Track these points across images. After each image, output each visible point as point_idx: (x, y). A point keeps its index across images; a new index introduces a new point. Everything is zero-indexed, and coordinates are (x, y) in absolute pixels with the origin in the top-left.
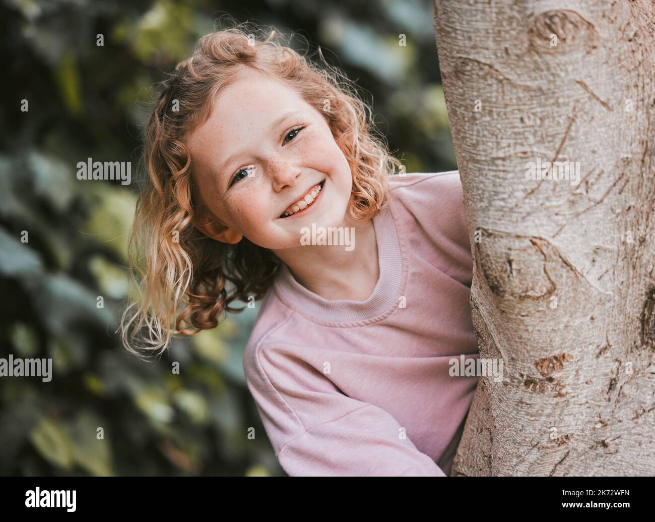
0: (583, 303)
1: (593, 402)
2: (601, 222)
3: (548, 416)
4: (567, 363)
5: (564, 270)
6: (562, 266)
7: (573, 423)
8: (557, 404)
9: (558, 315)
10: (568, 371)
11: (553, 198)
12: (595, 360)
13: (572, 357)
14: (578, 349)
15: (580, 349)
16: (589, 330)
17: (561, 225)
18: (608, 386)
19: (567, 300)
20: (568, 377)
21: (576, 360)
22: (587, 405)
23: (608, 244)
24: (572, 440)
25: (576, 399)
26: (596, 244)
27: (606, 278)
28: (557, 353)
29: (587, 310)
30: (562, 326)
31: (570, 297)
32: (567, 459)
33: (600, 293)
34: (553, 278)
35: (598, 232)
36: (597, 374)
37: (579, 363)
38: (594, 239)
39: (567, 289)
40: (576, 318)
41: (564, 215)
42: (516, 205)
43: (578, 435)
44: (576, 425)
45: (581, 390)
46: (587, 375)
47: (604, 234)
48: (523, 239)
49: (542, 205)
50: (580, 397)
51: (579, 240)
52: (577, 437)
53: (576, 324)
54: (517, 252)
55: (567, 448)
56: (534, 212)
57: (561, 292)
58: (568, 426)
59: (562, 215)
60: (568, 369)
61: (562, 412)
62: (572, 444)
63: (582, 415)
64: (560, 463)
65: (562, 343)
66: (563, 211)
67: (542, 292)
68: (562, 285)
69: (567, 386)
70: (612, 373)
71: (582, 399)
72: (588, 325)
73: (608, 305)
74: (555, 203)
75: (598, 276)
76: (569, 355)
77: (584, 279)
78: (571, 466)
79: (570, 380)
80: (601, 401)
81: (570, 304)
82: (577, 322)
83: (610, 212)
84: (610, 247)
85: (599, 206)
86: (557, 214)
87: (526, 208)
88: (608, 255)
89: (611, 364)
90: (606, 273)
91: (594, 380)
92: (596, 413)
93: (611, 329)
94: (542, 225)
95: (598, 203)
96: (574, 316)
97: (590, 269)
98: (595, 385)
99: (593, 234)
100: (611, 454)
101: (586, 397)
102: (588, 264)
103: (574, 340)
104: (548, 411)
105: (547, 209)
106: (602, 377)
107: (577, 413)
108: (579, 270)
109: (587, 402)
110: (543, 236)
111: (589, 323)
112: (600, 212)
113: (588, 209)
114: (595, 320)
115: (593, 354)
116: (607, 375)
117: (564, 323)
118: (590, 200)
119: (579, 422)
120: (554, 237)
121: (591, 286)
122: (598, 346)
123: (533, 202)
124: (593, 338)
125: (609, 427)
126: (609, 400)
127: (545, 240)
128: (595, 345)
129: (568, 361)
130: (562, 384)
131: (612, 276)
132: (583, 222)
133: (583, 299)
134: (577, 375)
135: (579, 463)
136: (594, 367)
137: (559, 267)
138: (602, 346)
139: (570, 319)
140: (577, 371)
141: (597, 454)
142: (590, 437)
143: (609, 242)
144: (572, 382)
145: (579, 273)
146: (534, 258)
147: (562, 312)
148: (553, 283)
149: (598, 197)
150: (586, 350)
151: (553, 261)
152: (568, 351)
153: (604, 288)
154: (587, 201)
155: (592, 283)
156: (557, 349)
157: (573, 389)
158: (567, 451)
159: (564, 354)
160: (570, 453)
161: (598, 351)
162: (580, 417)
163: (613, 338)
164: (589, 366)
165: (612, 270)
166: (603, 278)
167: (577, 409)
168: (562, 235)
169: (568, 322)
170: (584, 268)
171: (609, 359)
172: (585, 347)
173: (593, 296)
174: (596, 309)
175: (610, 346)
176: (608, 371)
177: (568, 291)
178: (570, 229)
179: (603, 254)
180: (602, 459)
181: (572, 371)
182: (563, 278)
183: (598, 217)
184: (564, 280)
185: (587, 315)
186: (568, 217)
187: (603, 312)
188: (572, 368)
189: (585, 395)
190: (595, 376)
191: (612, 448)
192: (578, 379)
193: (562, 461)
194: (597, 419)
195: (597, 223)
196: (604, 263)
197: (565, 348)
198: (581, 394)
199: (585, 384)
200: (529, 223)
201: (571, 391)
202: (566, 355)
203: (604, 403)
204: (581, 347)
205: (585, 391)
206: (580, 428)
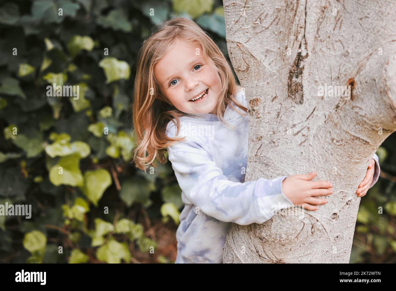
0: (262, 75)
1: (271, 122)
2: (269, 38)
3: (255, 127)
4: (259, 103)
5: (252, 59)
6: (251, 57)
7: (264, 131)
8: (257, 121)
9: (252, 80)
10: (260, 107)
11: (245, 25)
12: (271, 103)
13: (261, 100)
14: (263, 97)
15: (264, 97)
16: (267, 88)
17: (249, 38)
18: (277, 116)
19: (255, 73)
20: (260, 109)
21: (263, 102)
22: (269, 123)
23: (273, 48)
24: (263, 139)
25: (264, 120)
26: (267, 48)
27: (272, 64)
28: (255, 98)
29: (265, 78)
30: (255, 85)
31: (256, 72)
32: (261, 147)
33: (270, 71)
34: (247, 62)
35: (267, 43)
36: (273, 110)
37: (265, 103)
38: (266, 46)
39: (254, 68)
40: (260, 82)
41: (250, 33)
42: (232, 28)
43: (265, 137)
44: (265, 132)
45: (266, 116)
46: (268, 109)
47: (270, 44)
48: (234, 43)
49: (241, 28)
50: (266, 119)
51: (258, 45)
52: (265, 138)
53: (261, 85)
54: (233, 49)
55: (261, 142)
56: (237, 31)
57: (252, 69)
58: (262, 132)
59: (249, 33)
60: (260, 106)
61: (259, 125)
62: (263, 140)
63: (267, 128)
64: (259, 149)
65: (256, 94)
66: (250, 31)
67: (244, 68)
68: (252, 66)
69: (260, 114)
70: (278, 109)
71: (266, 120)
72: (266, 86)
73: (275, 77)
74: (246, 27)
75: (269, 63)
76: (259, 99)
77: (261, 64)
78: (263, 151)
79: (261, 111)
80: (274, 122)
81: (257, 75)
82: (261, 84)
83: (273, 33)
84: (274, 50)
85: (267, 30)
86: (247, 33)
87: (235, 29)
88: (273, 53)
89: (278, 105)
90: (272, 62)
91: (271, 112)
92: (272, 128)
93: (277, 89)
94: (241, 37)
95: (267, 29)
96: (259, 81)
97: (265, 59)
98: (272, 114)
99: (265, 43)
100: (276, 146)
101: (268, 119)
102: (263, 57)
103: (261, 92)
104: (255, 125)
105: (243, 29)
106: (275, 111)
107: (265, 127)
108: (259, 59)
109: (268, 122)
110: (241, 42)
111: (267, 85)
112: (268, 33)
113: (262, 31)
114: (269, 84)
115: (270, 100)
116: (276, 110)
117: (255, 84)
118: (262, 27)
119: (266, 131)
120: (246, 43)
121: (265, 67)
122: (272, 96)
123: (237, 26)
124: (269, 92)
125: (276, 134)
126: (277, 122)
127: (242, 44)
128: (271, 96)
129: (260, 102)
130: (258, 112)
131: (275, 63)
132: (260, 37)
133: (262, 73)
134: (264, 109)
135: (266, 149)
136: (271, 106)
137: (249, 57)
138: (274, 96)
139: (258, 82)
140: (264, 107)
141: (271, 146)
142: (269, 138)
143: (273, 47)
144: (262, 112)
145: (259, 61)
146: (238, 52)
147: (254, 78)
148: (248, 64)
149: (267, 26)
150: (267, 97)
151: (246, 54)
152: (259, 97)
153: (272, 69)
154: (261, 27)
155: (266, 66)
156: (255, 96)
157: (263, 115)
158: (261, 144)
159: (257, 99)
160: (262, 145)
161: (272, 99)
162: (266, 129)
163: (278, 93)
164: (269, 105)
165: (275, 61)
166: (271, 64)
167: (265, 125)
168: (250, 42)
169: (257, 83)
170: (261, 59)
171: (277, 103)
172: (266, 96)
173: (267, 72)
174: (269, 79)
175: (278, 97)
176: (277, 108)
177: (255, 69)
178: (254, 40)
179: (270, 53)
180: (273, 148)
181: (262, 107)
182: (252, 62)
183: (267, 36)
184: (252, 63)
185: (265, 81)
186: (252, 34)
187: (272, 80)
188: (261, 105)
189: (267, 119)
190: (272, 110)
191: (276, 144)
192: (265, 111)
193: (260, 148)
194: (272, 130)
195: (267, 38)
196: (271, 57)
197: (258, 95)
198: (266, 118)
199: (268, 114)
200: (236, 36)
201: (262, 116)
202: (258, 99)
203: (275, 123)
204: (264, 96)
205: (268, 117)
206: (266, 133)
